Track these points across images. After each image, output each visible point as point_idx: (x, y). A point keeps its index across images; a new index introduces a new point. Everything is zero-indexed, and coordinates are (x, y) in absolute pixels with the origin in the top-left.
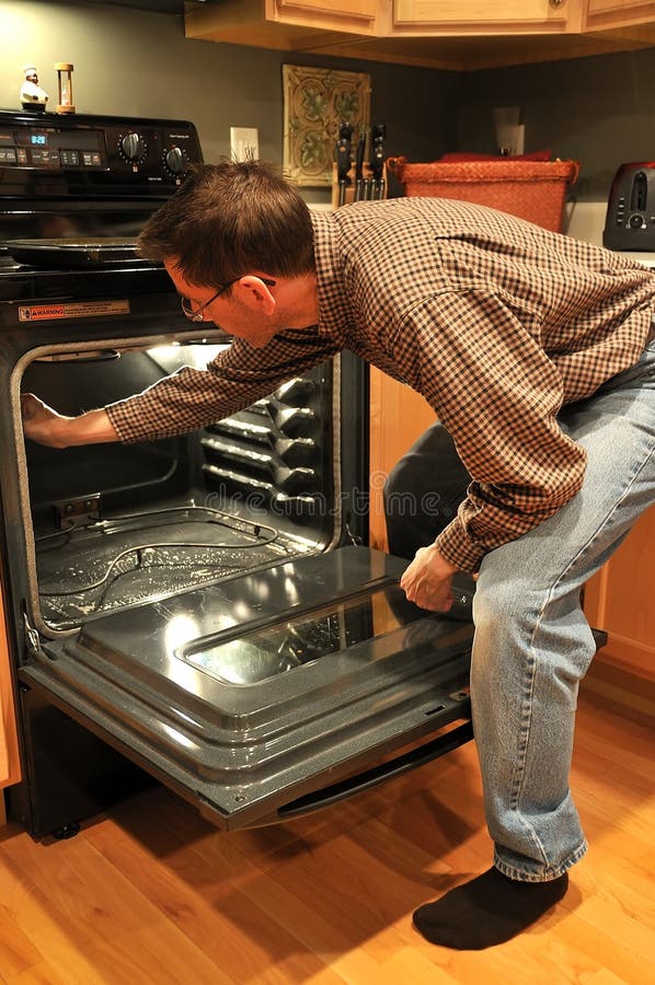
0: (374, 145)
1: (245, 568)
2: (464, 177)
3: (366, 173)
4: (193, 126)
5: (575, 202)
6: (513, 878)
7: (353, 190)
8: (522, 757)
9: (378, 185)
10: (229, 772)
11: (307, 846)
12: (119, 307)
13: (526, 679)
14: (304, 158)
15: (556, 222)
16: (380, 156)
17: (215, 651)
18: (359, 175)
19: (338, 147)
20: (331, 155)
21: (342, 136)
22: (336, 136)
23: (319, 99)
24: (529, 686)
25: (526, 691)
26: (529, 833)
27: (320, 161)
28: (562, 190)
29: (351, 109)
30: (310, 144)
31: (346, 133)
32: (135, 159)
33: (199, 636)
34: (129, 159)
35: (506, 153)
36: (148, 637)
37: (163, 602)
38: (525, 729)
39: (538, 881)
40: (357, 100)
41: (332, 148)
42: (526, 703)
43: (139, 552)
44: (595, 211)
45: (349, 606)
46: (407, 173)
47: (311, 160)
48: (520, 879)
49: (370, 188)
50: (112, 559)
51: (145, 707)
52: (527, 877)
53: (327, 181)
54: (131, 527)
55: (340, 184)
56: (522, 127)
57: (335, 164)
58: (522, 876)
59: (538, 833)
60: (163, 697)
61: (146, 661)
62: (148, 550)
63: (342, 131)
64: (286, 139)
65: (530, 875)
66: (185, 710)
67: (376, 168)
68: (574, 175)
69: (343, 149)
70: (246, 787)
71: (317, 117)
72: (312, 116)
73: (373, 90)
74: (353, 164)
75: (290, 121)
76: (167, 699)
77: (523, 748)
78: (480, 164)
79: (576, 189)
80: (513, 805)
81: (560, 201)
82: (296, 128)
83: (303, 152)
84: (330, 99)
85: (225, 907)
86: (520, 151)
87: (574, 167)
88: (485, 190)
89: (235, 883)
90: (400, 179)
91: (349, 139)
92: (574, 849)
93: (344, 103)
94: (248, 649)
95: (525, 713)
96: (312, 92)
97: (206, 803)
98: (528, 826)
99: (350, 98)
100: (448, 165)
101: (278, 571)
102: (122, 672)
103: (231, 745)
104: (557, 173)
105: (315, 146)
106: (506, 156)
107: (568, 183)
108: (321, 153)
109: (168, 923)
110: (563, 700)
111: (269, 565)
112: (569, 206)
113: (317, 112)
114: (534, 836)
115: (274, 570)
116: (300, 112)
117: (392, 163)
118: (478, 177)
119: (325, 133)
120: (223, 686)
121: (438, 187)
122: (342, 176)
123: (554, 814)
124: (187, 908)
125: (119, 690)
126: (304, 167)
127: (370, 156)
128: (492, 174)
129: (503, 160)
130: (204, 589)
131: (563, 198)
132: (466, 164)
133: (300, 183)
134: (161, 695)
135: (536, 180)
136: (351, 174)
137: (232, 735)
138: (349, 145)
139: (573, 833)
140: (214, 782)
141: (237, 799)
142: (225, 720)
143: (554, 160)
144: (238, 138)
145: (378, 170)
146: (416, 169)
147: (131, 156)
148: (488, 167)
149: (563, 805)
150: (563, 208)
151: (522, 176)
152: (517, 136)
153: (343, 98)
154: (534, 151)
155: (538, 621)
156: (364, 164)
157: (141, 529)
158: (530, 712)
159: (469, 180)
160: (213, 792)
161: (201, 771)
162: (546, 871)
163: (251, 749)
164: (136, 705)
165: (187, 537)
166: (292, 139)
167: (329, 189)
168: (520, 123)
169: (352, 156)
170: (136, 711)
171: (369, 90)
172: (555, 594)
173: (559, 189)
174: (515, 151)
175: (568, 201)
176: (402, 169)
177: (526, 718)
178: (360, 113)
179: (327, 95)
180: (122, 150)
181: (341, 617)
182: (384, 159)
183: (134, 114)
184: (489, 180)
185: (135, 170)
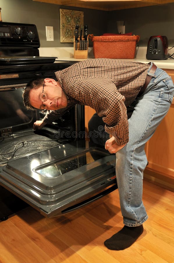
0: (85, 31)
1: (52, 146)
2: (109, 40)
3: (83, 39)
4: (35, 26)
5: (139, 47)
6: (129, 226)
7: (79, 43)
8: (130, 191)
9: (86, 42)
10: (48, 202)
11: (69, 220)
12: (16, 76)
13: (130, 169)
14: (66, 35)
15: (134, 52)
16: (86, 34)
17: (44, 169)
18: (81, 39)
19: (75, 32)
20: (73, 34)
21: (76, 29)
22: (75, 28)
23: (70, 18)
24: (131, 171)
25: (131, 173)
26: (133, 212)
27: (70, 35)
28: (135, 43)
29: (78, 21)
30: (67, 31)
31: (77, 28)
32: (19, 35)
33: (39, 165)
34: (18, 35)
35: (120, 33)
36: (25, 166)
37: (30, 156)
38: (131, 183)
39: (136, 226)
40: (80, 18)
41: (74, 32)
42: (131, 176)
43: (23, 142)
44: (144, 49)
45: (80, 156)
46: (94, 39)
47: (68, 35)
48: (131, 226)
49: (84, 43)
50: (16, 145)
51: (25, 185)
52: (133, 225)
53: (72, 41)
54: (20, 136)
55: (76, 42)
56: (124, 26)
57: (74, 36)
58: (132, 225)
59: (135, 212)
60: (30, 182)
61: (25, 172)
62: (25, 142)
63: (76, 27)
64: (61, 29)
65: (134, 225)
66: (36, 185)
67: (85, 37)
68: (138, 39)
69: (76, 32)
70: (53, 206)
71: (69, 24)
72: (68, 23)
73: (84, 16)
74: (79, 36)
75: (62, 24)
76: (31, 183)
77: (130, 189)
78: (113, 36)
79: (139, 43)
80: (129, 205)
81: (135, 46)
82: (63, 26)
83: (66, 33)
84: (72, 18)
85: (48, 238)
86: (124, 33)
87: (138, 37)
88: (115, 43)
89: (51, 231)
90: (92, 40)
91: (78, 30)
92: (145, 217)
93: (76, 20)
94: (53, 168)
95: (130, 179)
96: (68, 16)
97: (42, 210)
98: (133, 211)
99: (78, 18)
100: (105, 37)
101: (61, 147)
102: (19, 176)
103: (48, 195)
104: (134, 39)
105: (69, 31)
106: (120, 34)
107: (137, 41)
108: (70, 33)
109: (33, 243)
110: (140, 176)
111: (58, 145)
112: (137, 48)
113: (69, 22)
114: (134, 213)
115: (60, 147)
116: (64, 22)
117: (90, 36)
118: (113, 40)
119: (71, 28)
120: (46, 178)
121: (102, 42)
122: (76, 39)
123: (139, 207)
124: (38, 238)
125: (18, 180)
126: (66, 37)
127: (84, 35)
128: (116, 39)
129: (119, 35)
130: (40, 152)
131: (136, 45)
132: (110, 36)
133: (65, 41)
134: (29, 181)
135: (128, 41)
136: (79, 39)
137: (49, 192)
138: (78, 31)
139: (144, 213)
140: (44, 205)
141: (50, 209)
142: (47, 188)
143: (133, 35)
144: (48, 29)
145: (86, 38)
146: (96, 38)
147: (18, 34)
148: (115, 37)
149: (141, 205)
150: (136, 48)
151: (125, 40)
152: (123, 29)
153: (76, 18)
154: (128, 33)
155: (133, 153)
156: (82, 36)
157: (23, 136)
158: (132, 178)
159: (110, 41)
160: (43, 207)
161: (40, 202)
162: (138, 223)
163: (54, 196)
164: (23, 184)
165: (36, 138)
166: (63, 29)
167: (73, 43)
168: (124, 25)
169: (79, 34)
170: (23, 186)
171: (83, 16)
172: (137, 146)
173: (134, 43)
174: (123, 33)
175: (137, 46)
176: (92, 38)
177: (131, 180)
178: (81, 22)
179: (72, 17)
180: (16, 32)
181: (78, 159)
182: (87, 35)
183: (19, 22)
184: (116, 40)
185: (20, 38)
